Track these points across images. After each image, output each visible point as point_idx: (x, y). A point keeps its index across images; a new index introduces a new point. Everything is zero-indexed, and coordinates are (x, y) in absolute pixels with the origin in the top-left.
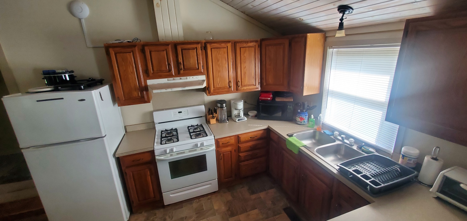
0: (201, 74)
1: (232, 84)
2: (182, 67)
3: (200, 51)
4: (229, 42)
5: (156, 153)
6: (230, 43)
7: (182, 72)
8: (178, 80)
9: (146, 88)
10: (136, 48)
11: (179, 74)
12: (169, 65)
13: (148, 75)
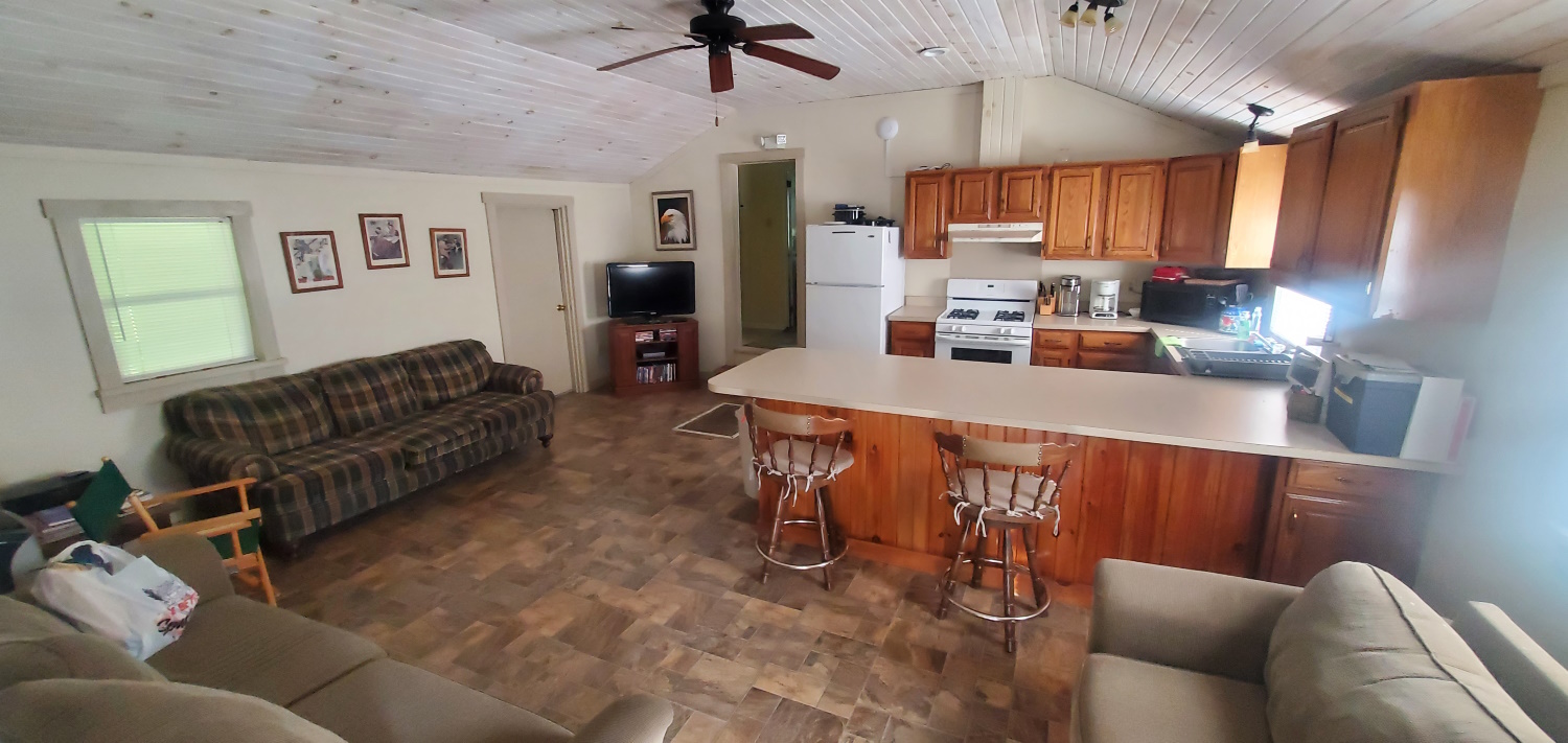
0: (1035, 219)
1: (1093, 242)
2: (1005, 206)
3: (1039, 181)
4: (1097, 165)
5: (938, 328)
6: (1100, 168)
7: (1003, 214)
8: (994, 228)
9: (943, 237)
10: (944, 178)
11: (997, 219)
12: (985, 202)
13: (952, 218)
